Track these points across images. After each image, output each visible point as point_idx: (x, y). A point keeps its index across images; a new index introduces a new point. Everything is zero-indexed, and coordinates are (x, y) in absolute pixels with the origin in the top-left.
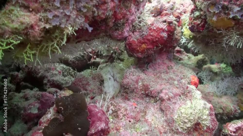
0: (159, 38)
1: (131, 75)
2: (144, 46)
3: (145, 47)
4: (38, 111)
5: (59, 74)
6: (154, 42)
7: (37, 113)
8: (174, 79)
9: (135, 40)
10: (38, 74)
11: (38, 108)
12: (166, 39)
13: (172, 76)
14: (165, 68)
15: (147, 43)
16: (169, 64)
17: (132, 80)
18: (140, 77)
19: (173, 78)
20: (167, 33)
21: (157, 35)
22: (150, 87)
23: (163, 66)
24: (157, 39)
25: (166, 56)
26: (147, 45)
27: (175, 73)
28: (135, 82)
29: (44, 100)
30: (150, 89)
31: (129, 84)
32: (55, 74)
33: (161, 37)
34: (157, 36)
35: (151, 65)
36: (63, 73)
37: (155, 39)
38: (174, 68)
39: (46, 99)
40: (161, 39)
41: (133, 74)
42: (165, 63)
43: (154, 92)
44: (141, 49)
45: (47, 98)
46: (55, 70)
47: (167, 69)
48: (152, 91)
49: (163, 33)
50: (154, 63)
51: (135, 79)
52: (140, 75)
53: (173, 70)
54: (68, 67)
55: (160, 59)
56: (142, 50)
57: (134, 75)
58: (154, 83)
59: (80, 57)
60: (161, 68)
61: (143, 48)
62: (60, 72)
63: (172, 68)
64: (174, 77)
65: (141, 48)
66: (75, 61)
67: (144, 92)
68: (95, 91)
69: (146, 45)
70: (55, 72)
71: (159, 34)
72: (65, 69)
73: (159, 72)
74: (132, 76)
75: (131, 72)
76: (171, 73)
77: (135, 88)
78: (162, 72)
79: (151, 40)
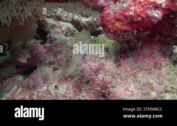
0: (143, 19)
1: (92, 60)
2: (117, 24)
3: (119, 26)
4: (27, 61)
5: (62, 33)
6: (133, 22)
7: (25, 63)
8: (152, 87)
9: (112, 13)
10: (46, 29)
11: (27, 59)
12: (156, 21)
13: (152, 81)
14: (152, 64)
15: (122, 22)
16: (159, 61)
17: (91, 67)
18: (104, 67)
19: (152, 84)
20: (162, 13)
21: (141, 12)
22: (110, 86)
23: (149, 60)
24: (139, 18)
25: (160, 48)
26: (122, 24)
27: (160, 77)
28: (93, 71)
29: (35, 53)
30: (109, 88)
31: (84, 72)
32: (58, 32)
33: (148, 17)
34: (141, 14)
35: (134, 54)
36: (67, 33)
37: (137, 18)
38: (164, 69)
39: (36, 52)
40: (146, 20)
41: (95, 60)
42: (154, 58)
43: (113, 96)
44: (114, 29)
45: (38, 52)
46: (59, 29)
47: (153, 67)
48: (112, 92)
49: (154, 11)
50: (139, 52)
51: (94, 68)
52: (105, 64)
53: (159, 71)
54: (75, 29)
55: (149, 49)
56: (114, 31)
57: (95, 62)
58: (121, 82)
59: (92, 22)
60: (145, 62)
61: (116, 27)
62: (63, 31)
63: (160, 69)
64: (155, 85)
65: (114, 27)
66: (86, 24)
67: (100, 89)
68: (62, 63)
69: (120, 24)
70: (58, 30)
71: (146, 12)
72: (70, 29)
73: (139, 67)
74: (92, 62)
75: (93, 57)
76: (153, 76)
77: (91, 79)
78: (144, 68)
79: (129, 18)
